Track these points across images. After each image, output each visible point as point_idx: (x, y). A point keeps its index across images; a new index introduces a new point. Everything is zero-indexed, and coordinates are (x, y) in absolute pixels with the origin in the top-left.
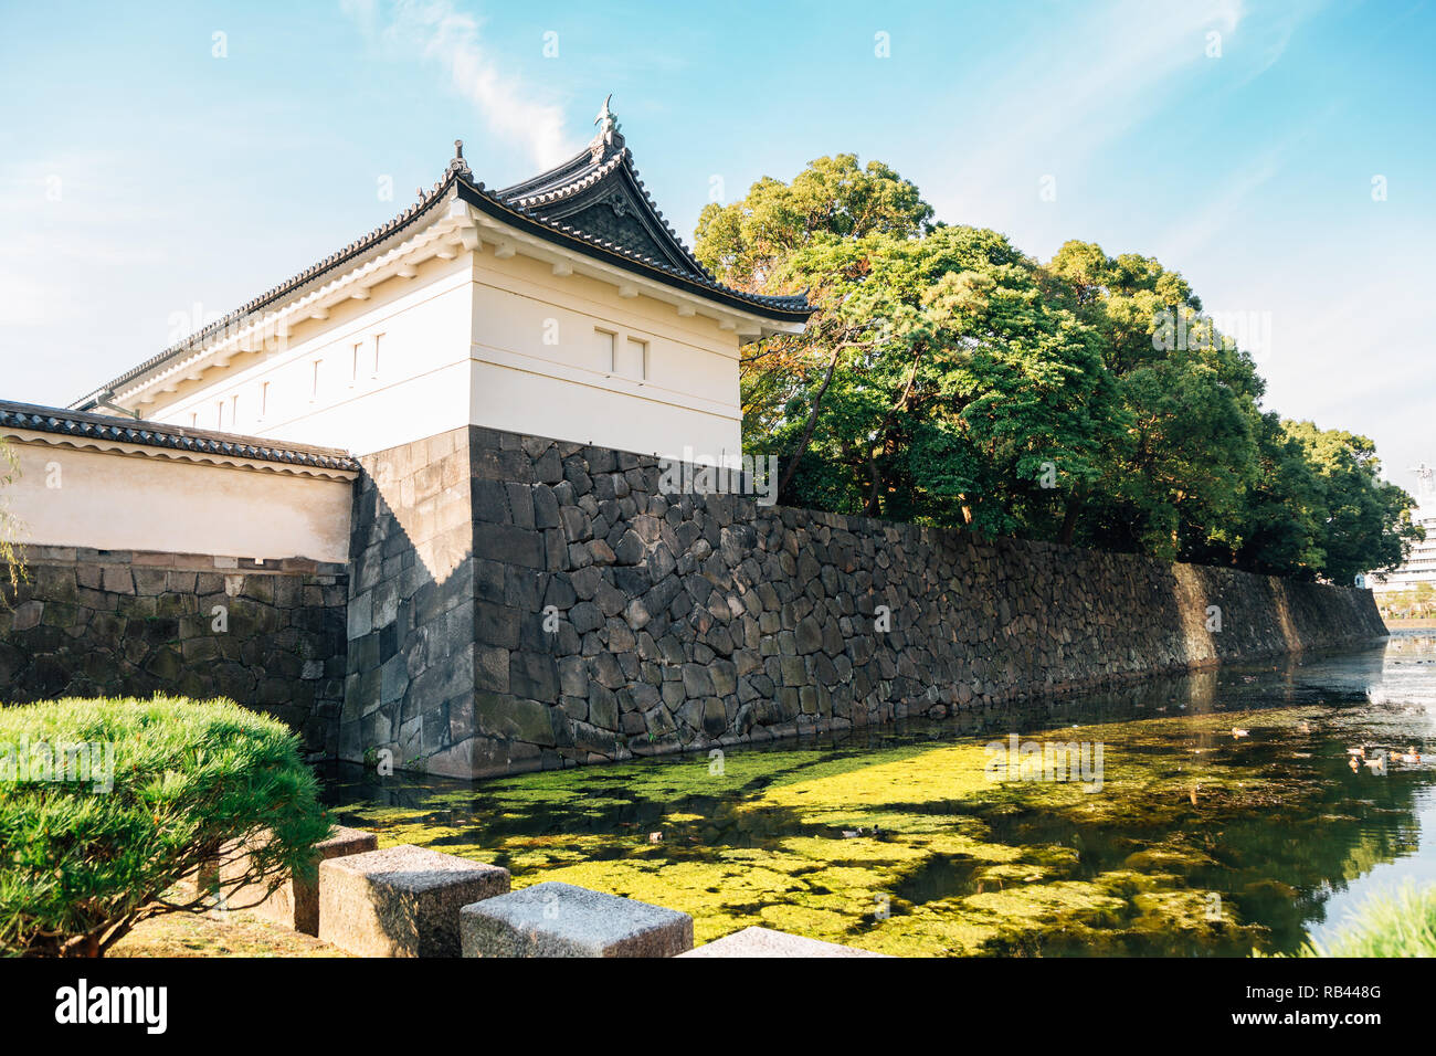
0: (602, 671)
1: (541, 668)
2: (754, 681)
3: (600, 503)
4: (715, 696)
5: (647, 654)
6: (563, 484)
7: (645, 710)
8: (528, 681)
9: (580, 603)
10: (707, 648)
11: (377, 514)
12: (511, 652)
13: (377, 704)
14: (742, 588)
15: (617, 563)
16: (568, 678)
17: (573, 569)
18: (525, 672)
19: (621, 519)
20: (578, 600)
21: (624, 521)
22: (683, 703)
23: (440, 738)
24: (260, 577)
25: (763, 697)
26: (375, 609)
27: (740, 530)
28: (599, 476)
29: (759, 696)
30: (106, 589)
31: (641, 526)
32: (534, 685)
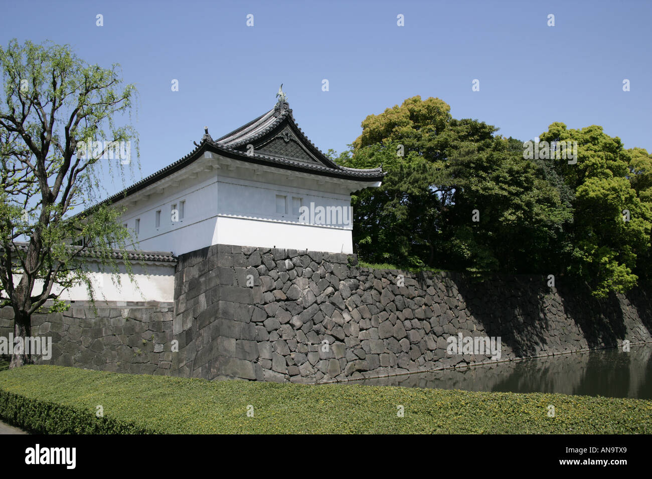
0: (278, 347)
1: (250, 346)
2: (355, 352)
3: (279, 273)
4: (335, 358)
5: (301, 340)
6: (262, 266)
7: (299, 364)
8: (244, 352)
9: (269, 318)
10: (331, 337)
11: (184, 281)
12: (237, 340)
13: (185, 362)
14: (350, 309)
15: (287, 300)
16: (263, 351)
17: (266, 303)
18: (243, 348)
19: (289, 280)
20: (268, 317)
21: (291, 281)
22: (318, 362)
23: (207, 377)
24: (136, 310)
25: (360, 359)
26: (184, 322)
27: (351, 281)
28: (279, 261)
29: (358, 358)
30: (74, 317)
31: (299, 282)
32: (247, 354)
